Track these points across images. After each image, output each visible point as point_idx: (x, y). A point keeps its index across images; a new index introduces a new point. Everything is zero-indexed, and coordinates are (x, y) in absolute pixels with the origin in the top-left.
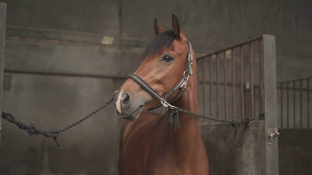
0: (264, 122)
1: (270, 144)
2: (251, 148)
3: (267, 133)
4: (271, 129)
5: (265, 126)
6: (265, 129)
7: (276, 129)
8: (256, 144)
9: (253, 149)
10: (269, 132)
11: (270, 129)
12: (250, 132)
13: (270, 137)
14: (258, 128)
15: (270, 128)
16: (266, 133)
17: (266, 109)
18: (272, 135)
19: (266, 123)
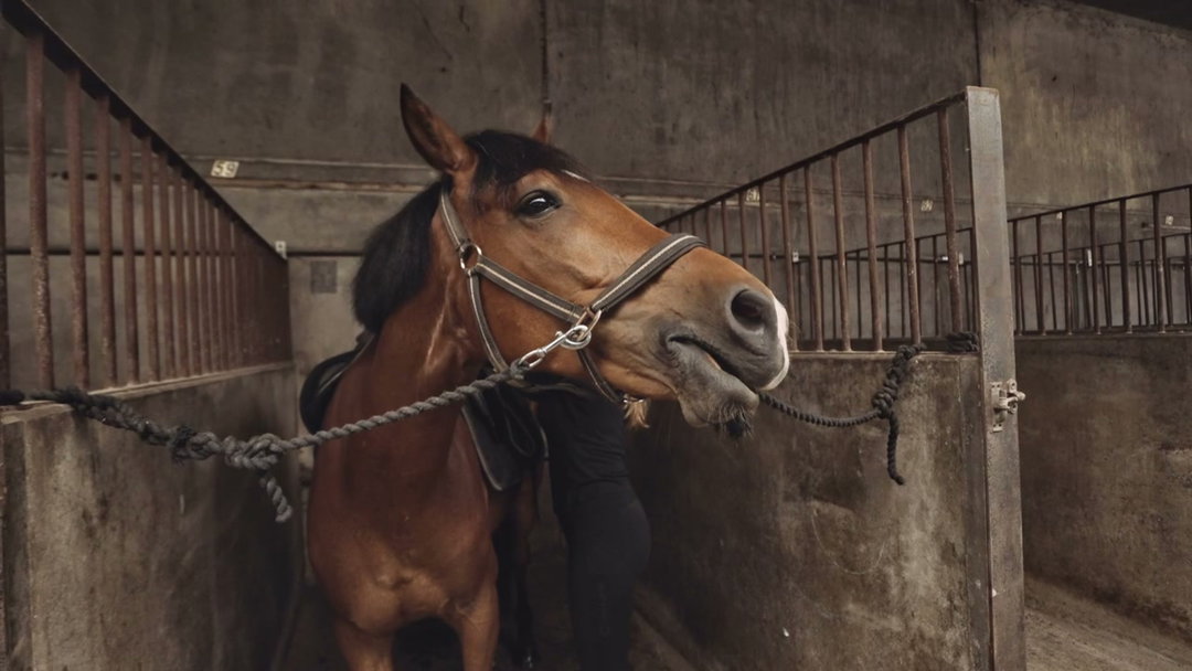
0: (980, 363)
1: (998, 428)
2: (923, 436)
3: (990, 395)
4: (1000, 383)
5: (981, 375)
6: (981, 382)
7: (1012, 381)
8: (942, 427)
9: (930, 437)
10: (996, 392)
11: (995, 384)
12: (914, 387)
13: (998, 410)
14: (949, 379)
15: (996, 380)
16: (986, 396)
17: (983, 323)
18: (1005, 402)
19: (985, 366)
